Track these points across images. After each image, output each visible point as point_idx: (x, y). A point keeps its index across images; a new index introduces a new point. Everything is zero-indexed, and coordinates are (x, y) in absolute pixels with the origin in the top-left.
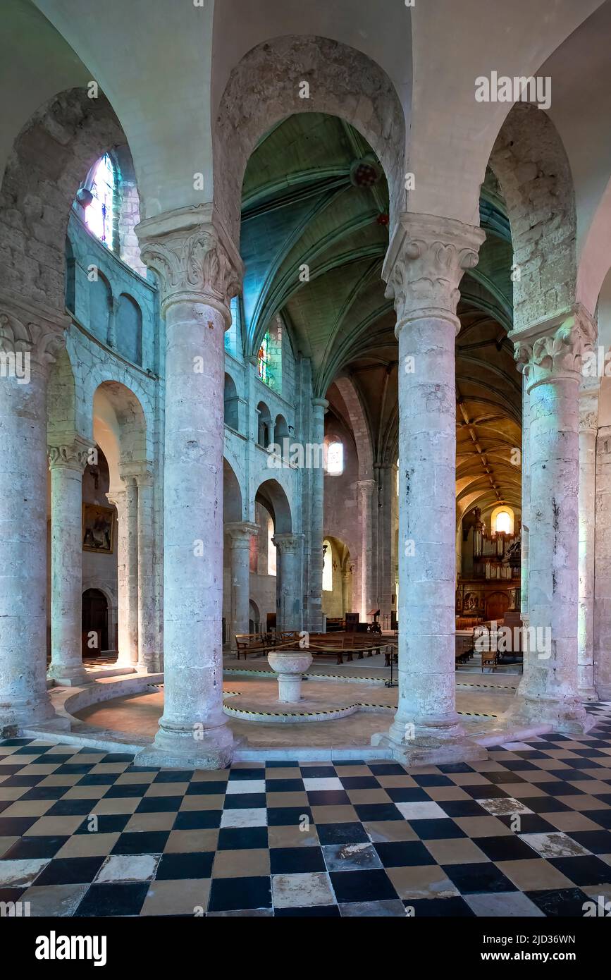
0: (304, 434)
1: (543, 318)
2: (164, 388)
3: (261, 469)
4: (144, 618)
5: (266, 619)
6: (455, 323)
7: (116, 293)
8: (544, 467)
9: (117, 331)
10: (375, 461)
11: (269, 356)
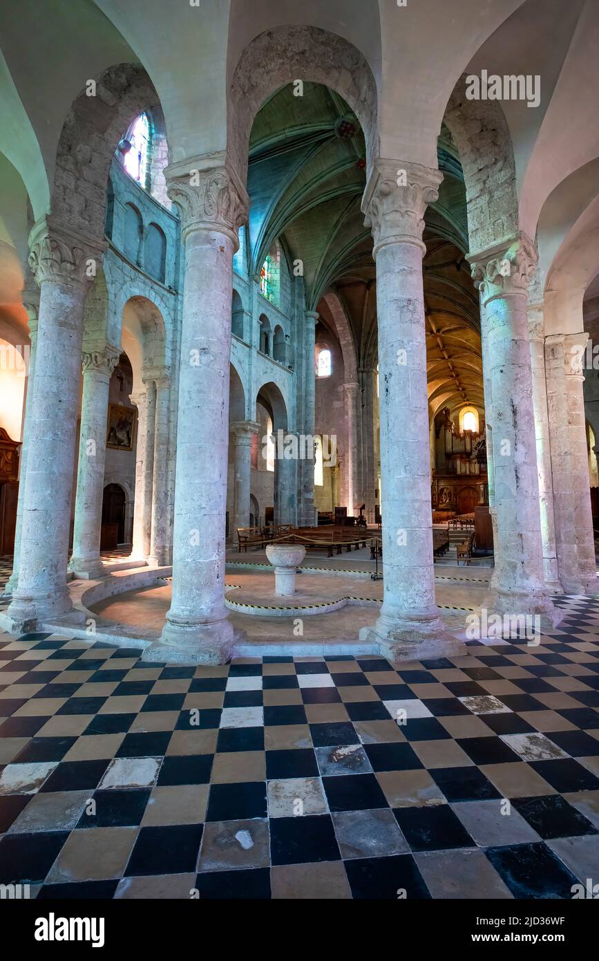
0: (298, 342)
1: (493, 243)
2: (182, 303)
3: (261, 374)
4: (157, 512)
5: (264, 513)
6: (421, 247)
7: (146, 223)
8: (502, 371)
9: (145, 254)
10: (359, 366)
11: (269, 275)
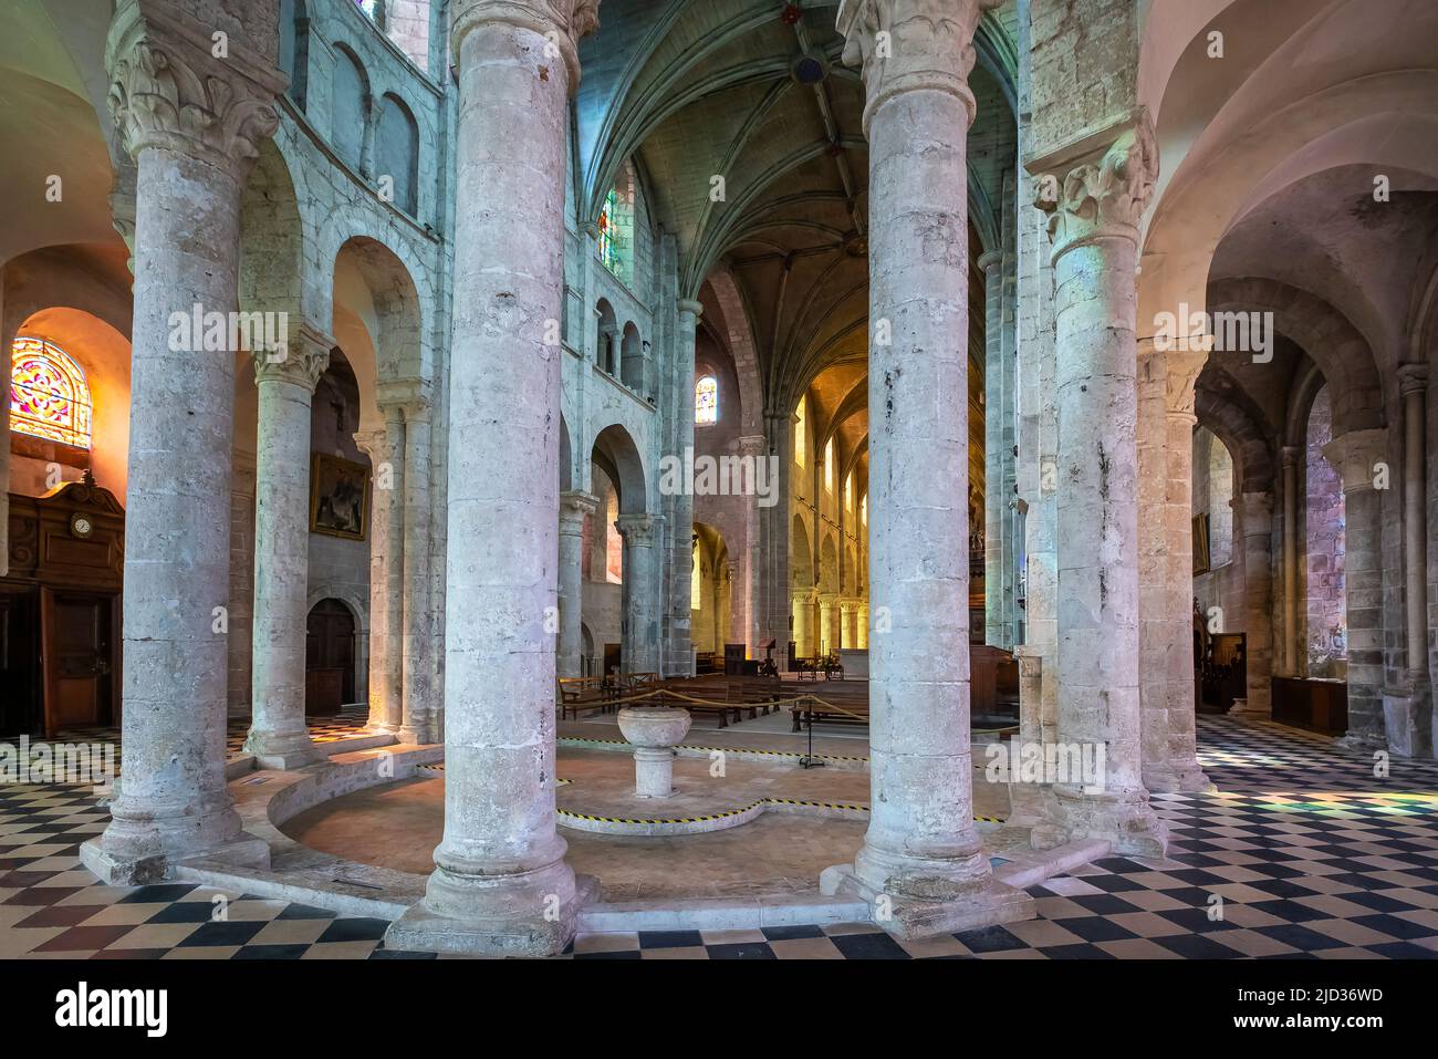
0: (665, 356)
2: (453, 258)
3: (601, 408)
4: (413, 649)
5: (602, 653)
7: (377, 91)
9: (377, 155)
10: (766, 407)
11: (614, 227)
